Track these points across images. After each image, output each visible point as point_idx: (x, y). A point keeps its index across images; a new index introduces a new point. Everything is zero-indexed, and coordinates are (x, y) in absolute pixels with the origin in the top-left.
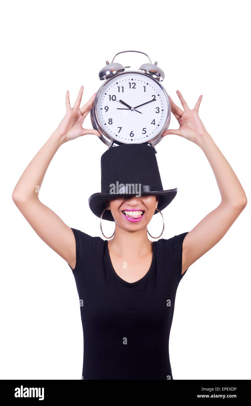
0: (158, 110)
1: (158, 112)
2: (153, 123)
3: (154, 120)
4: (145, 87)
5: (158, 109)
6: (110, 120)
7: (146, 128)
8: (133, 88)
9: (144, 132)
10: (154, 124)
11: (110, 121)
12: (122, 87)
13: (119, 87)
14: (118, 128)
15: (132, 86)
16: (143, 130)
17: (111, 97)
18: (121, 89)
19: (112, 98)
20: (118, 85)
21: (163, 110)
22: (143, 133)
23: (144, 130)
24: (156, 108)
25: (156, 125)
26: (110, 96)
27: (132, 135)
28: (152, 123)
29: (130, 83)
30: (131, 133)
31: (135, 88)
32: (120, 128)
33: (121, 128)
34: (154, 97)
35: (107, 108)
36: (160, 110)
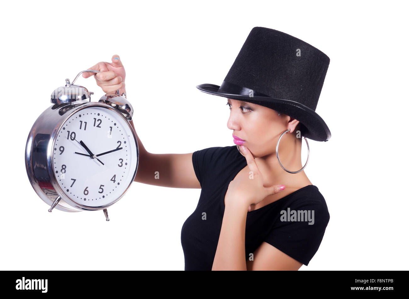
0: (121, 163)
1: (120, 165)
2: (113, 179)
3: (115, 176)
4: (111, 128)
5: (121, 161)
6: (64, 167)
7: (103, 186)
8: (98, 126)
9: (101, 190)
10: (114, 181)
11: (63, 169)
12: (85, 122)
13: (81, 122)
14: (72, 179)
15: (97, 123)
16: (100, 188)
17: (70, 134)
18: (83, 124)
19: (71, 136)
20: (81, 119)
21: (126, 164)
22: (99, 192)
23: (102, 187)
24: (120, 160)
25: (116, 182)
26: (69, 132)
27: (86, 193)
28: (111, 180)
29: (95, 119)
30: (85, 190)
31: (100, 127)
32: (73, 181)
33: (75, 180)
34: (119, 143)
35: (62, 149)
36: (124, 163)
